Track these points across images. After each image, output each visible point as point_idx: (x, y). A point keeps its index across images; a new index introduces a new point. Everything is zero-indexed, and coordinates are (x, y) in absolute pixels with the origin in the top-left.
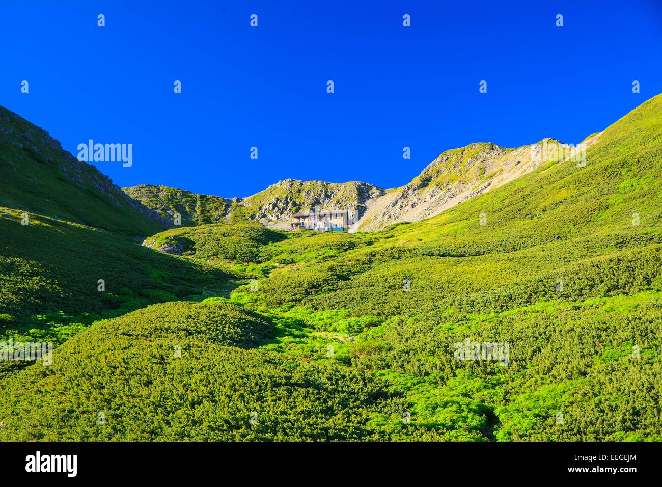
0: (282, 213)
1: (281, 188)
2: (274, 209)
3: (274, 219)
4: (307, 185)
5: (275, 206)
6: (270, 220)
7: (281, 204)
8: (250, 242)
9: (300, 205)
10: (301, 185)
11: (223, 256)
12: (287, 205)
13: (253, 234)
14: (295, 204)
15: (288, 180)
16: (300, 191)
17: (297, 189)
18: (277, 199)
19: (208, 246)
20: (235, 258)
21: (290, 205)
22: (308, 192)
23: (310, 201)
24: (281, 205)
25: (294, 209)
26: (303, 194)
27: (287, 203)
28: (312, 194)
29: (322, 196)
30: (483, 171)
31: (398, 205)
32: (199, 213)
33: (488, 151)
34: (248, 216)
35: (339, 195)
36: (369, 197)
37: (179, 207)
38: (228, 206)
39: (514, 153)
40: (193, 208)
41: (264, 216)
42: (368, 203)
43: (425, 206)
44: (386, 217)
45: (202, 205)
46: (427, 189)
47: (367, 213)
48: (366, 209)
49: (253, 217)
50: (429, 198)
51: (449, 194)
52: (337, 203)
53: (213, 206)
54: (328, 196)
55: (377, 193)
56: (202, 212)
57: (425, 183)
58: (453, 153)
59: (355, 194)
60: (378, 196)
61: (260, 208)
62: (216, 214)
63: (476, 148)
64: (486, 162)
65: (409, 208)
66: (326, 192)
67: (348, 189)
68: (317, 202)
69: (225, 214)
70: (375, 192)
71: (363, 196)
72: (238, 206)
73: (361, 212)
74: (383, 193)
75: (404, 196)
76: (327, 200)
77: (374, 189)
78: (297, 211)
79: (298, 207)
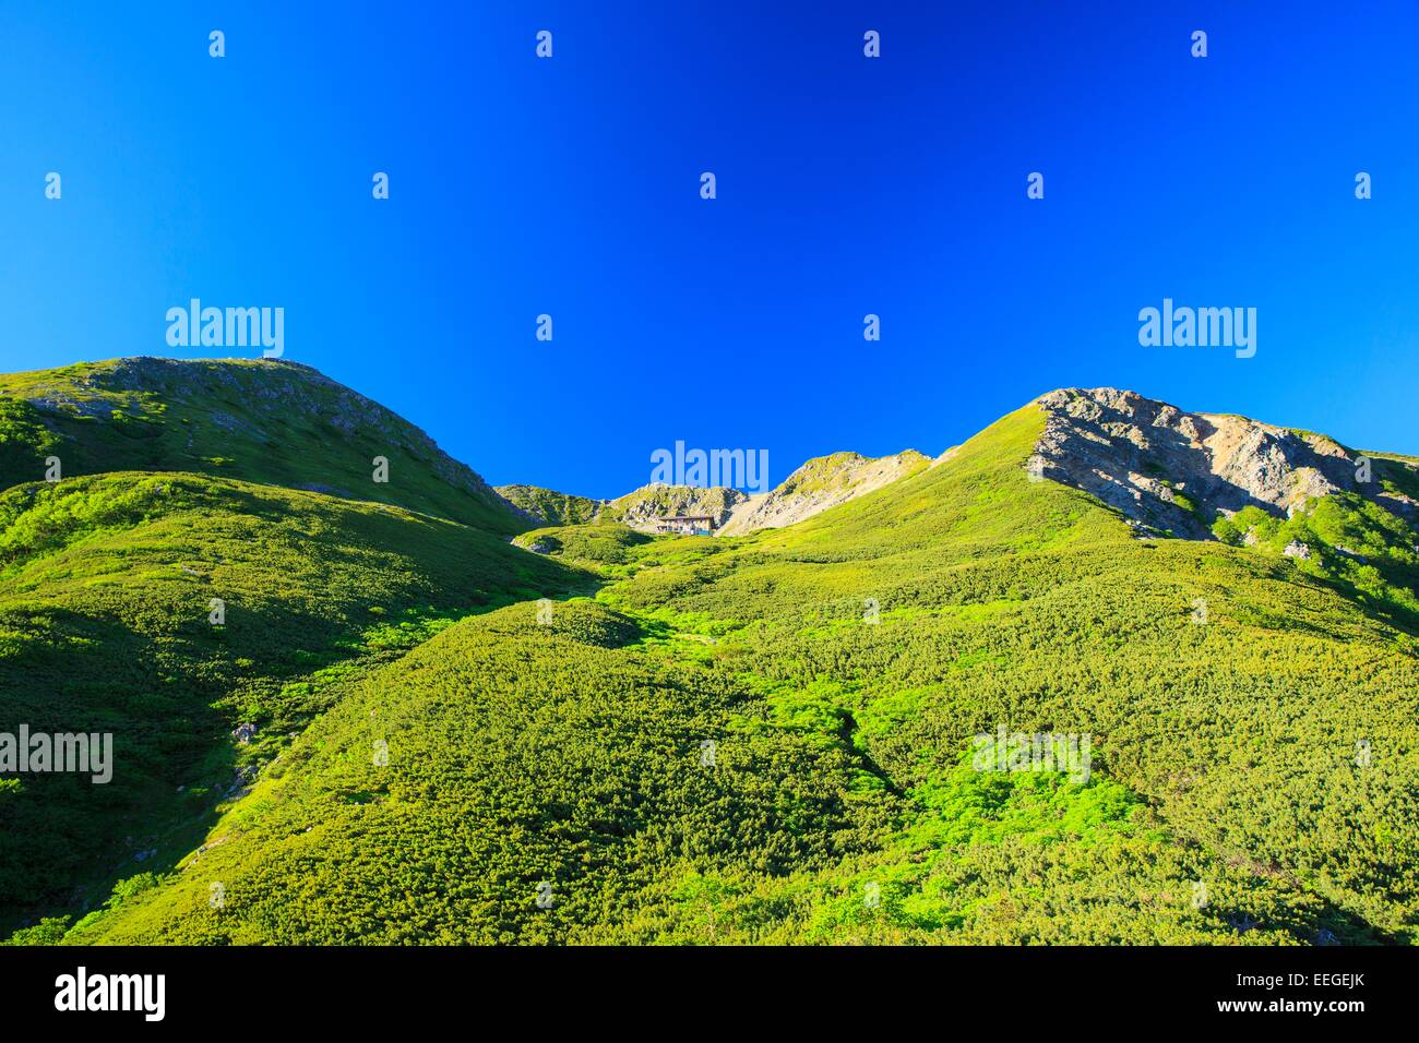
0: (649, 516)
1: (649, 491)
2: (641, 511)
3: (641, 521)
4: (675, 489)
5: (642, 508)
6: (637, 523)
8: (616, 544)
9: (666, 508)
10: (669, 489)
11: (590, 557)
12: (654, 509)
13: (620, 536)
14: (662, 508)
15: (656, 484)
16: (667, 495)
17: (664, 493)
18: (645, 502)
19: (575, 547)
20: (601, 559)
21: (657, 508)
22: (675, 496)
23: (676, 504)
24: (648, 508)
25: (661, 512)
26: (670, 497)
27: (654, 506)
28: (679, 498)
29: (689, 500)
30: (846, 479)
31: (763, 511)
32: (567, 513)
33: (851, 460)
34: (615, 518)
35: (704, 500)
36: (734, 502)
37: (548, 507)
38: (596, 508)
39: (877, 463)
40: (562, 508)
41: (631, 518)
42: (733, 508)
43: (791, 512)
44: (751, 523)
45: (571, 506)
46: (792, 495)
47: (732, 519)
48: (731, 514)
49: (620, 519)
50: (793, 504)
51: (813, 501)
52: (704, 507)
53: (582, 507)
54: (694, 500)
55: (743, 498)
56: (571, 513)
57: (790, 490)
58: (818, 462)
59: (721, 499)
60: (744, 501)
61: (628, 511)
62: (584, 515)
63: (840, 457)
64: (850, 471)
65: (774, 513)
66: (693, 496)
67: (714, 494)
68: (684, 505)
69: (592, 516)
70: (740, 497)
71: (729, 501)
72: (606, 508)
73: (726, 516)
74: (748, 499)
75: (769, 502)
76: (694, 504)
77: (740, 495)
78: (663, 514)
79: (665, 511)
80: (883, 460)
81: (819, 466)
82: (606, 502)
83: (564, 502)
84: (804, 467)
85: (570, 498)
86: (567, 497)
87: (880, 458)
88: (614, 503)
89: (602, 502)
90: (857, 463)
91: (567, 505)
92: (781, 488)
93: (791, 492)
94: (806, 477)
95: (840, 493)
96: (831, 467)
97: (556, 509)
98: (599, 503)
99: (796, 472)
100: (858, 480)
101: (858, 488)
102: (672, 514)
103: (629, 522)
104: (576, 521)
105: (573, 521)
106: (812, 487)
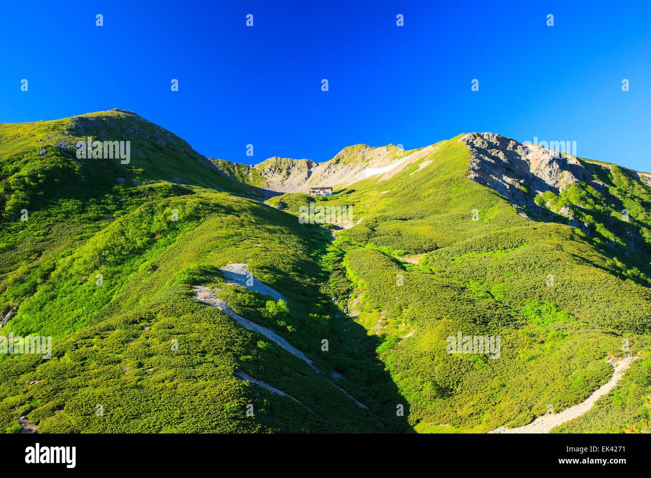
0: (274, 173)
1: (272, 161)
2: (270, 171)
3: (271, 175)
4: (284, 160)
5: (270, 169)
6: (269, 176)
10: (281, 160)
14: (279, 169)
15: (275, 157)
17: (279, 162)
18: (271, 166)
21: (277, 169)
22: (285, 163)
23: (286, 168)
24: (273, 169)
25: (279, 171)
26: (282, 164)
27: (276, 169)
29: (291, 165)
30: (364, 158)
31: (327, 171)
32: (237, 172)
33: (364, 148)
34: (259, 174)
35: (299, 165)
36: (312, 167)
37: (228, 170)
38: (249, 169)
39: (376, 150)
40: (234, 169)
41: (266, 174)
42: (312, 169)
43: (340, 173)
44: (322, 177)
45: (238, 168)
46: (339, 164)
47: (312, 175)
48: (311, 172)
49: (261, 174)
50: (340, 169)
51: (350, 168)
52: (298, 169)
53: (243, 169)
54: (293, 166)
55: (316, 165)
56: (239, 171)
57: (338, 162)
58: (349, 148)
59: (306, 165)
61: (264, 170)
62: (245, 173)
63: (359, 146)
64: (365, 153)
65: (332, 173)
66: (293, 163)
67: (302, 162)
68: (289, 168)
69: (248, 173)
70: (314, 164)
71: (309, 166)
72: (253, 169)
73: (309, 174)
74: (318, 165)
75: (329, 167)
76: (293, 167)
77: (314, 163)
78: (281, 172)
79: (281, 171)
80: (379, 148)
81: (350, 150)
82: (253, 166)
83: (234, 167)
84: (343, 151)
85: (237, 164)
86: (235, 164)
87: (377, 147)
88: (256, 166)
89: (251, 166)
90: (367, 149)
91: (236, 168)
92: (334, 160)
93: (339, 162)
94: (344, 156)
95: (362, 164)
96: (356, 152)
97: (232, 170)
98: (250, 167)
99: (340, 153)
100: (369, 158)
101: (370, 162)
102: (284, 172)
103: (265, 176)
104: (242, 176)
105: (241, 176)
106: (348, 160)
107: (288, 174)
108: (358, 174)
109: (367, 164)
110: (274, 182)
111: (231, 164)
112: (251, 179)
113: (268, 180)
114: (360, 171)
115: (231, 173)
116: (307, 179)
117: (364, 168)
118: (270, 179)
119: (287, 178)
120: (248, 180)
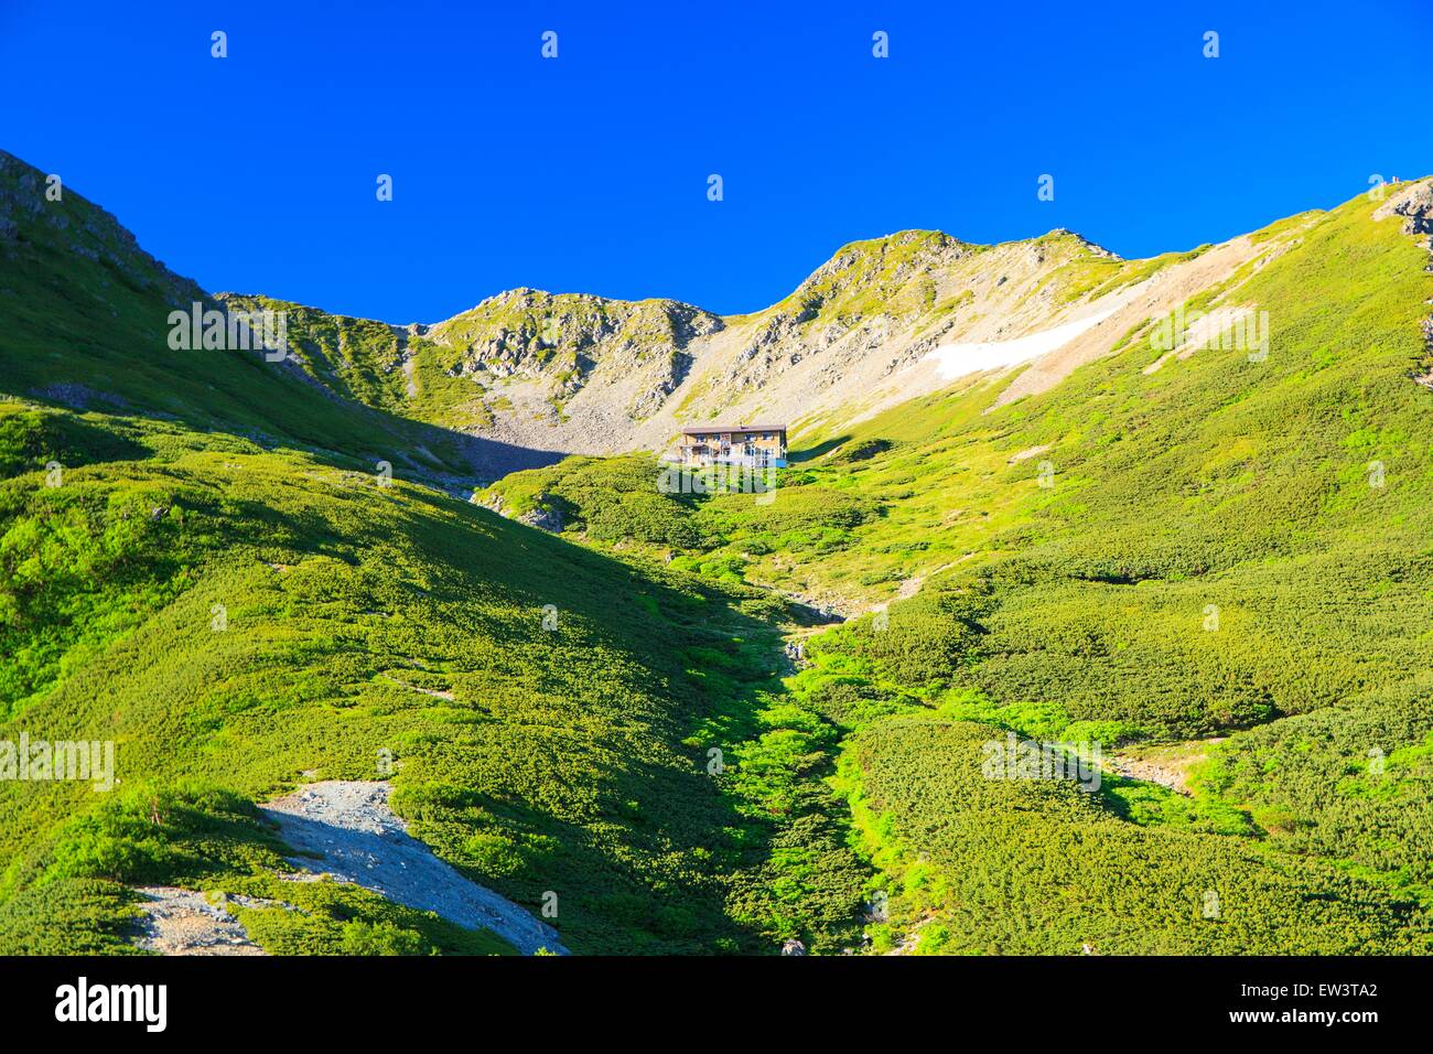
0: (517, 363)
1: (508, 306)
2: (499, 353)
3: (503, 373)
4: (563, 301)
5: (502, 346)
6: (494, 377)
7: (514, 342)
9: (552, 346)
10: (550, 301)
12: (526, 346)
14: (541, 345)
15: (522, 290)
16: (548, 315)
17: (542, 311)
18: (506, 332)
21: (532, 345)
22: (566, 319)
23: (573, 338)
24: (513, 344)
25: (542, 354)
26: (556, 322)
27: (526, 342)
28: (575, 322)
29: (597, 326)
30: (930, 292)
32: (348, 358)
33: (935, 249)
34: (447, 368)
35: (631, 327)
36: (692, 333)
37: (308, 346)
38: (402, 343)
39: (989, 256)
40: (334, 345)
41: (481, 367)
42: (693, 347)
43: (821, 361)
44: (739, 381)
45: (352, 340)
46: (816, 323)
47: (694, 370)
48: (690, 360)
49: (457, 369)
50: (823, 344)
51: (866, 340)
52: (630, 343)
53: (373, 342)
54: (607, 328)
55: (709, 324)
56: (355, 355)
57: (811, 311)
58: (864, 249)
59: (665, 327)
60: (711, 332)
61: (470, 350)
62: (383, 361)
63: (910, 241)
64: (936, 273)
65: (785, 362)
66: (604, 318)
67: (648, 315)
68: (587, 341)
69: (399, 363)
70: (703, 322)
71: (681, 330)
72: (424, 344)
73: (681, 366)
74: (720, 327)
75: (772, 338)
76: (607, 338)
77: (701, 317)
78: (548, 359)
79: (550, 352)
80: (1002, 250)
81: (867, 258)
82: (421, 331)
83: (335, 333)
84: (835, 260)
85: (348, 322)
86: (338, 319)
87: (993, 245)
88: (437, 330)
89: (412, 328)
90: (948, 253)
91: (342, 338)
92: (792, 304)
93: (815, 315)
94: (843, 283)
95: (922, 321)
96: (893, 264)
97: (325, 350)
98: (406, 332)
99: (819, 270)
100: (957, 294)
101: (960, 314)
102: (566, 359)
103: (479, 377)
104: (370, 377)
105: (364, 375)
106: (858, 306)
107: (585, 366)
108: (904, 371)
109: (944, 322)
110: (517, 404)
111: (317, 321)
112: (412, 389)
113: (489, 396)
114: (913, 353)
115: (320, 362)
116: (668, 392)
117: (934, 341)
118: (498, 389)
119: (578, 388)
120: (398, 396)
